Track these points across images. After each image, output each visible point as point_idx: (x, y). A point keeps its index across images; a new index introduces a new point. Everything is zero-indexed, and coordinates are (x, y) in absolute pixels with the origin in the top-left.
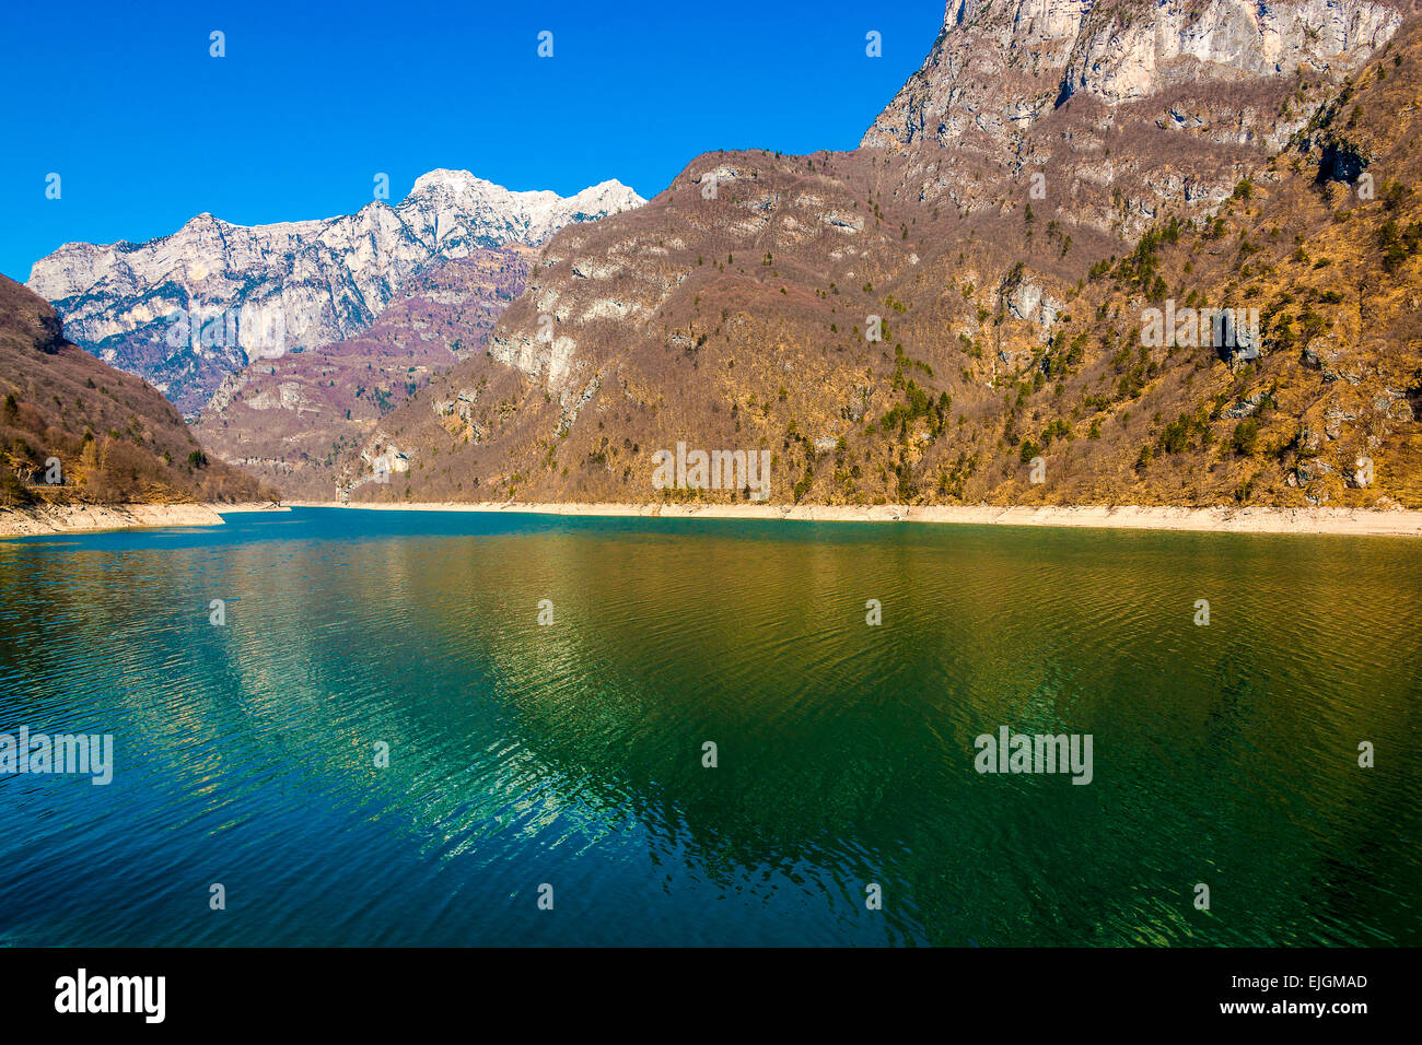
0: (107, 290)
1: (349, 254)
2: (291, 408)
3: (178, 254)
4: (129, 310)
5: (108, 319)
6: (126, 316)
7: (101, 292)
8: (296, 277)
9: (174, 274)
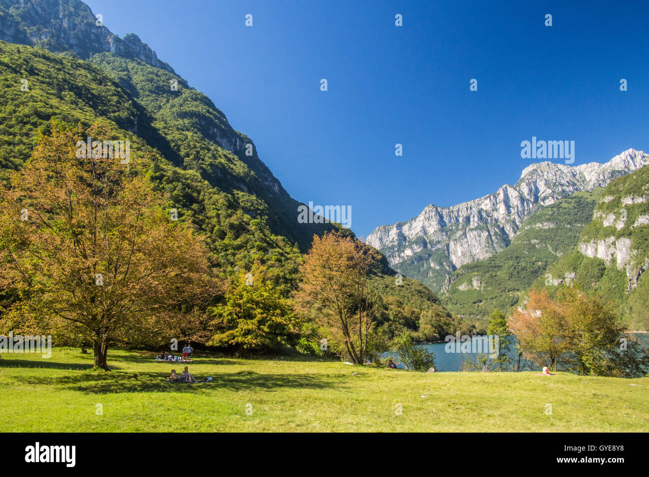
0: (394, 244)
1: (495, 212)
2: (478, 289)
3: (421, 224)
4: (403, 251)
5: (396, 257)
6: (402, 254)
7: (393, 245)
8: (472, 226)
9: (420, 233)
